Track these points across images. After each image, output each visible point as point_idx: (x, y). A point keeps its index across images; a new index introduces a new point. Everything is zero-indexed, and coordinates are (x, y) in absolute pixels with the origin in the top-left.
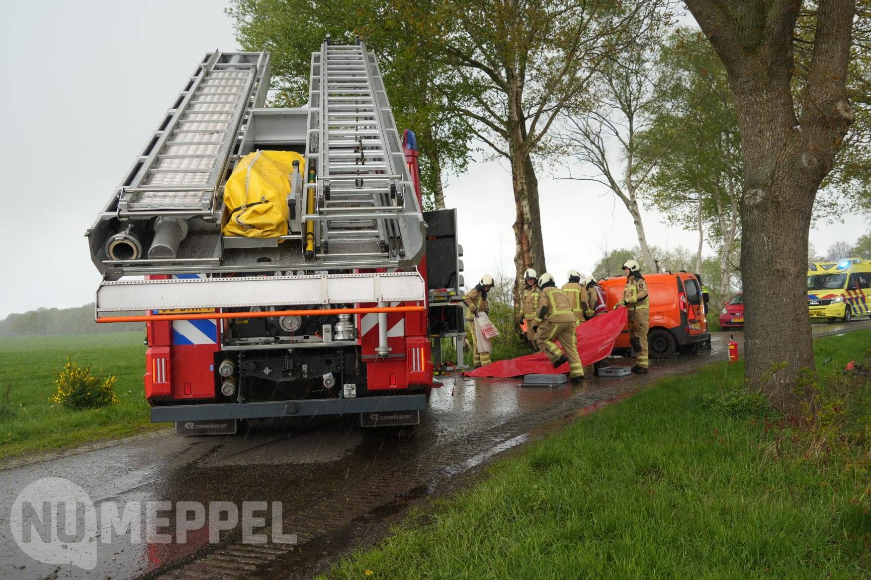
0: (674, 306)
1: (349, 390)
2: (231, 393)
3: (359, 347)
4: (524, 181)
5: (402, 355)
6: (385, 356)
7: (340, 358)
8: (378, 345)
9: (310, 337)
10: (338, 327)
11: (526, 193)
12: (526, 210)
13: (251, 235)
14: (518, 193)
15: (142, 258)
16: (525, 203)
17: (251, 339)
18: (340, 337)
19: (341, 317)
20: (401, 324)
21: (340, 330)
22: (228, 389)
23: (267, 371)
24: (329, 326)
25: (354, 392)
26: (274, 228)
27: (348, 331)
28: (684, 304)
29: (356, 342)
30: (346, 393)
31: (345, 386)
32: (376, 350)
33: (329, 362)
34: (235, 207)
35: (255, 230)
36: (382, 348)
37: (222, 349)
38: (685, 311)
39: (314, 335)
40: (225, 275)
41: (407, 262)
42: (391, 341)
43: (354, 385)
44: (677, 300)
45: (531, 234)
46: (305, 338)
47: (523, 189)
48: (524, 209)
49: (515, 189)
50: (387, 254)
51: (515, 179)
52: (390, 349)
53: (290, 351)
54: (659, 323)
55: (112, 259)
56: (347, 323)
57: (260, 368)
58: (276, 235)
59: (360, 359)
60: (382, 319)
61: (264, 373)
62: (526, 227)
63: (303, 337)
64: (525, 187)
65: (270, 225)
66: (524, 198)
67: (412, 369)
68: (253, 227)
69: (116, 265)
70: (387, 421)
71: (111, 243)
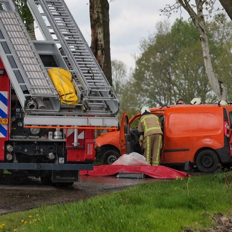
0: (220, 132)
1: (61, 160)
2: (11, 159)
3: (65, 142)
4: (100, 10)
5: (83, 147)
6: (76, 146)
7: (56, 147)
8: (73, 142)
9: (42, 137)
10: (56, 133)
11: (101, 22)
12: (101, 36)
13: (69, 104)
14: (94, 21)
15: (36, 109)
16: (100, 30)
17: (17, 136)
18: (56, 138)
19: (57, 129)
20: (83, 133)
21: (56, 134)
22: (9, 157)
23: (26, 150)
24: (52, 133)
25: (63, 161)
26: (75, 102)
27: (60, 135)
28: (228, 131)
29: (64, 140)
30: (60, 162)
31: (60, 159)
32: (73, 144)
33: (51, 148)
34: (62, 94)
35: (70, 102)
36: (75, 143)
37: (10, 140)
38: (228, 136)
39: (44, 136)
40: (59, 115)
41: (113, 114)
42: (79, 141)
43: (64, 158)
44: (222, 127)
45: (103, 59)
46: (40, 137)
47: (99, 17)
48: (99, 36)
49: (91, 17)
50: (107, 111)
51: (92, 8)
52: (79, 144)
53: (35, 142)
54: (208, 145)
55: (28, 109)
56: (60, 132)
57: (23, 149)
58: (75, 104)
59: (65, 148)
60: (76, 131)
61: (24, 151)
62: (99, 52)
63: (39, 137)
64: (101, 15)
65: (75, 101)
66: (99, 26)
67: (87, 153)
68: (69, 101)
69: (29, 111)
70: (64, 180)
71: (29, 104)
